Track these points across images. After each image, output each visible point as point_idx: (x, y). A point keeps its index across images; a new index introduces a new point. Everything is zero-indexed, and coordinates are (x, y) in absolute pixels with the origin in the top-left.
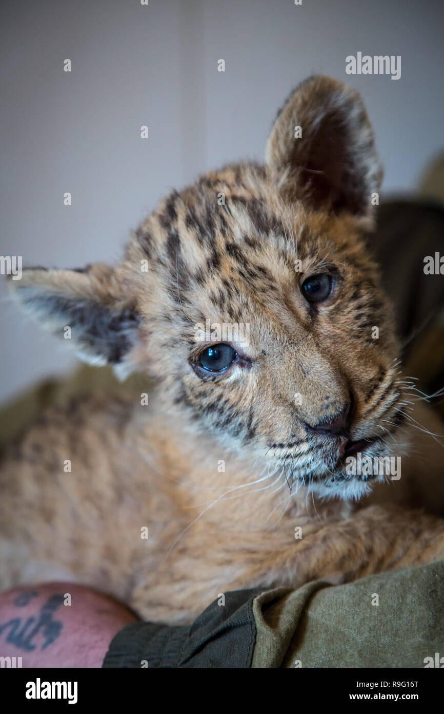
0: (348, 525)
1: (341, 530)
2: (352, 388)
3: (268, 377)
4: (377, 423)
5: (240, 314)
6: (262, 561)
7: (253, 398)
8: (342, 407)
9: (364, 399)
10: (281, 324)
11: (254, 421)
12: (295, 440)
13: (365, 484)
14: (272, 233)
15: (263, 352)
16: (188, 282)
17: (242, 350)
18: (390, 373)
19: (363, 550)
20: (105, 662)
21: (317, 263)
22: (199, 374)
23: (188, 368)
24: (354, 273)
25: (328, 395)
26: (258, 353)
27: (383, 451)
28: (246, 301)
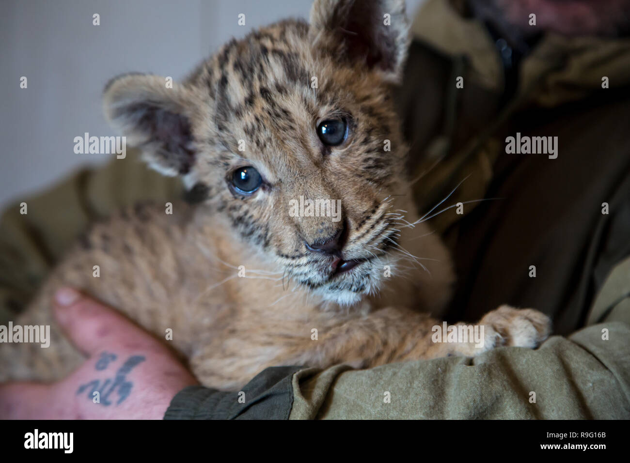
0: (368, 320)
1: (361, 324)
2: (347, 217)
3: (282, 201)
4: (364, 248)
5: (265, 146)
6: (297, 345)
7: (269, 217)
8: (334, 232)
9: (355, 228)
10: (295, 159)
11: (270, 234)
12: (297, 254)
13: (355, 294)
14: (298, 81)
15: (280, 180)
16: (229, 114)
17: (265, 176)
18: (383, 207)
19: (380, 342)
20: (166, 415)
21: (334, 111)
22: (232, 191)
23: (225, 185)
24: (367, 121)
25: (323, 221)
26: (276, 180)
27: (370, 270)
28: (270, 136)
